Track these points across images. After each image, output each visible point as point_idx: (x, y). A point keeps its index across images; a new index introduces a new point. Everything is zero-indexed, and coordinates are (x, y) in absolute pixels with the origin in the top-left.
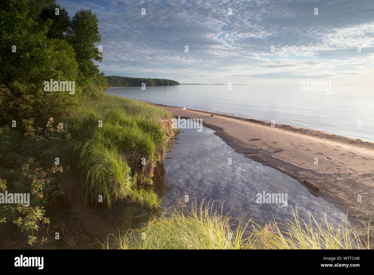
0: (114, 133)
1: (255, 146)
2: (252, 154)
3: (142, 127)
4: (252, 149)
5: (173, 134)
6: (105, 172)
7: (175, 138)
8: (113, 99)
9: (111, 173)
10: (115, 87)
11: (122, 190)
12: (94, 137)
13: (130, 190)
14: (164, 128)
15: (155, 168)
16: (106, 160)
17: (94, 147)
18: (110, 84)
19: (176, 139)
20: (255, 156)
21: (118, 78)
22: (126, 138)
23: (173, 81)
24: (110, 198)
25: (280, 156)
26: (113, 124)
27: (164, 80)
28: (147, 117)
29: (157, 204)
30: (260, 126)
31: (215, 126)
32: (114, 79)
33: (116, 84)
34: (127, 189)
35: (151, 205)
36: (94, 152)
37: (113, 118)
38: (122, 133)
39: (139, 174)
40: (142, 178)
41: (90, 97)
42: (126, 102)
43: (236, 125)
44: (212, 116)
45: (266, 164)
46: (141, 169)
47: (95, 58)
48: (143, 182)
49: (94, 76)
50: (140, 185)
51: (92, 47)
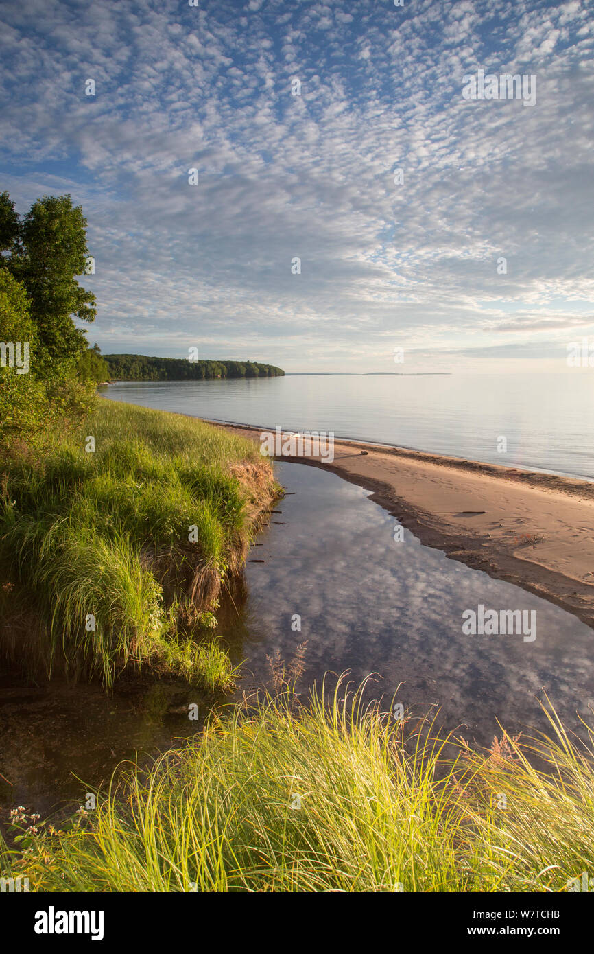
0: (123, 499)
1: (470, 530)
2: (463, 549)
3: (191, 484)
4: (464, 536)
5: (267, 501)
6: (98, 597)
7: (274, 511)
8: (121, 411)
9: (114, 601)
10: (125, 381)
11: (140, 641)
12: (71, 510)
13: (159, 641)
14: (246, 484)
15: (222, 585)
16: (102, 568)
17: (72, 534)
18: (113, 372)
19: (276, 512)
20: (472, 555)
21: (134, 359)
22: (151, 512)
23: (268, 366)
24: (110, 661)
25: (534, 555)
26: (120, 477)
27: (247, 364)
28: (204, 457)
29: (227, 678)
30: (485, 479)
31: (373, 480)
32: (124, 362)
33: (128, 374)
34: (153, 639)
35: (210, 680)
36: (72, 548)
37: (121, 461)
38: (141, 499)
39: (183, 601)
40: (189, 611)
41: (65, 409)
42: (152, 420)
43: (424, 476)
44: (365, 454)
45: (498, 574)
46: (187, 589)
47: (77, 312)
48: (194, 621)
49: (74, 356)
50: (184, 630)
51: (72, 285)
